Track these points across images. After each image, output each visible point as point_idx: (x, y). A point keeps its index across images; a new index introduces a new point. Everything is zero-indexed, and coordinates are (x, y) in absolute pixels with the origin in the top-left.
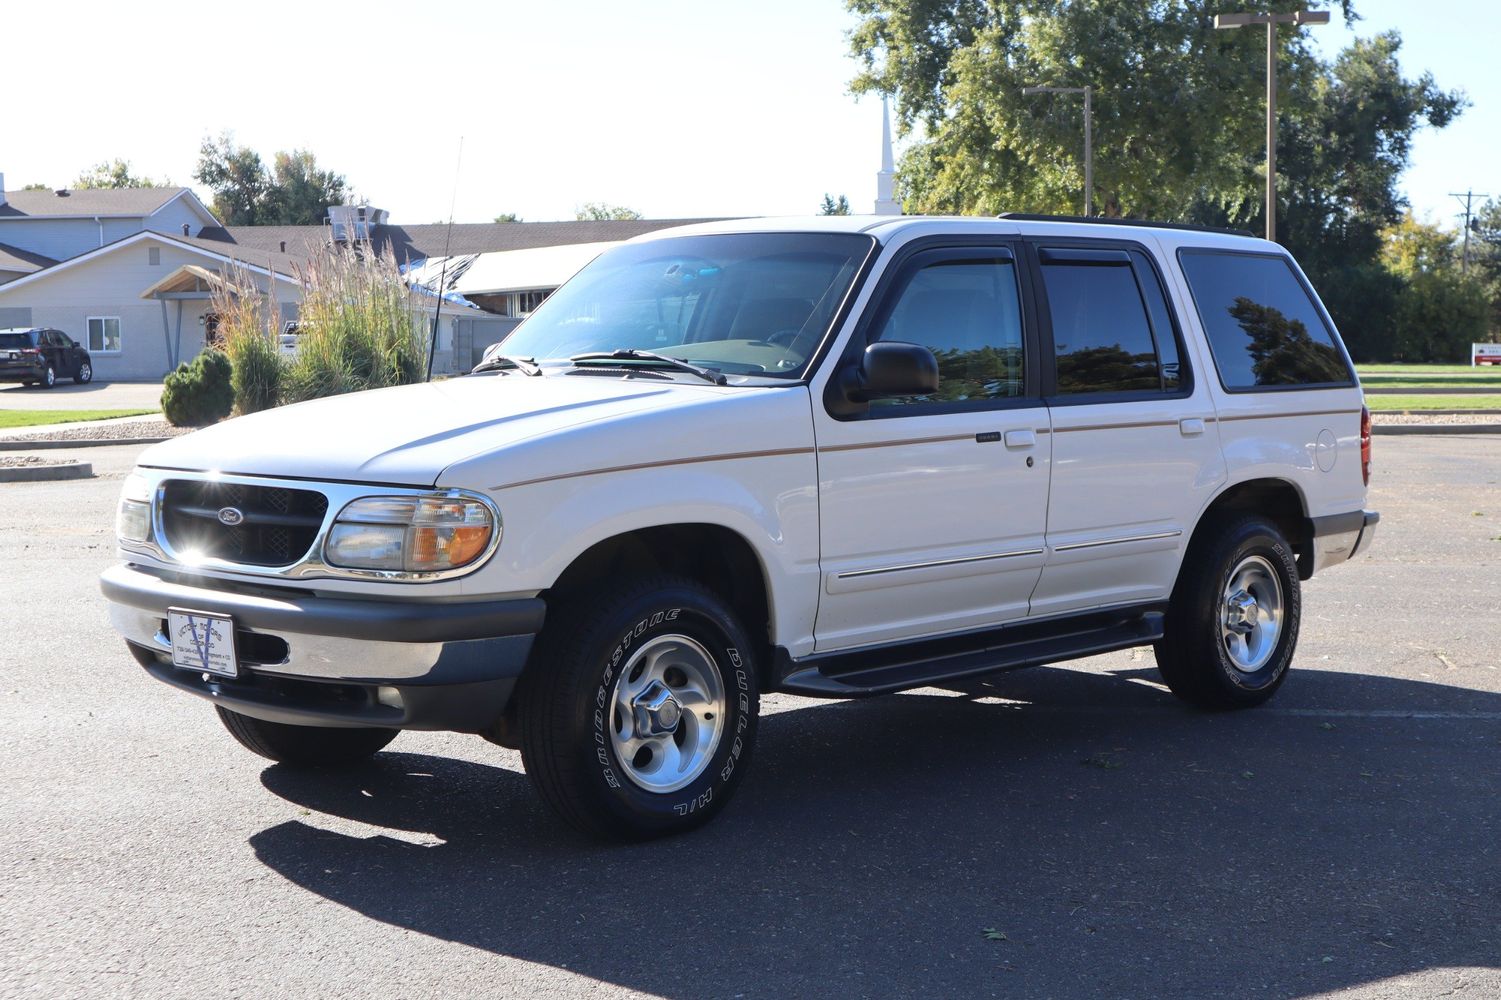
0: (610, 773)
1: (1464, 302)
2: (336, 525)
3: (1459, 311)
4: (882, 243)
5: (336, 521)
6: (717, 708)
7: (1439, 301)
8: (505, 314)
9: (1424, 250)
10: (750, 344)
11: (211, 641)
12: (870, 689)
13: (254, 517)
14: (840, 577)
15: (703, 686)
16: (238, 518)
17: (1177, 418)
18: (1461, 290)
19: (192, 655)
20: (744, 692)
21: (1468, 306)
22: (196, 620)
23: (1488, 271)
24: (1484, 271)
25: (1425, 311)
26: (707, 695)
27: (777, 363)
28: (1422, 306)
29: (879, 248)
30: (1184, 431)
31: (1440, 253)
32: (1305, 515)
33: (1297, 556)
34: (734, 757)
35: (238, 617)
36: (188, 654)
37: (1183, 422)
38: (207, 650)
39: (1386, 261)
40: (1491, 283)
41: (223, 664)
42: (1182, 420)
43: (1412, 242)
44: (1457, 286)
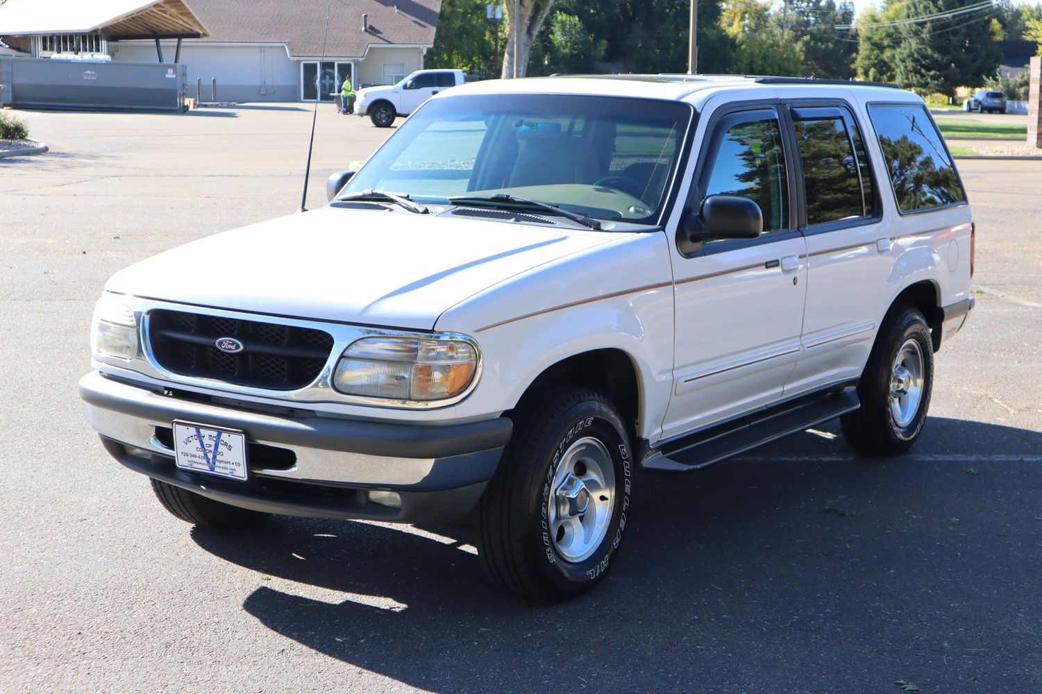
0: (549, 552)
1: (783, 59)
2: (342, 360)
3: (779, 66)
4: (699, 111)
5: (342, 356)
6: (609, 493)
7: (765, 58)
8: (29, 52)
9: (747, 16)
10: (597, 190)
11: (219, 450)
12: (699, 467)
13: (254, 348)
14: (686, 381)
15: (599, 475)
16: (238, 347)
17: (875, 240)
18: (781, 50)
19: (197, 460)
20: (628, 477)
21: (786, 64)
22: (203, 432)
23: (794, 34)
24: (792, 34)
25: (754, 66)
26: (602, 482)
27: (629, 209)
28: (752, 62)
29: (697, 116)
30: (879, 249)
31: (759, 19)
32: (938, 306)
33: (931, 330)
34: (620, 529)
35: (247, 431)
36: (193, 459)
37: (879, 242)
38: (215, 457)
39: (723, 25)
40: (796, 43)
41: (232, 469)
42: (878, 240)
43: (738, 9)
44: (778, 46)
